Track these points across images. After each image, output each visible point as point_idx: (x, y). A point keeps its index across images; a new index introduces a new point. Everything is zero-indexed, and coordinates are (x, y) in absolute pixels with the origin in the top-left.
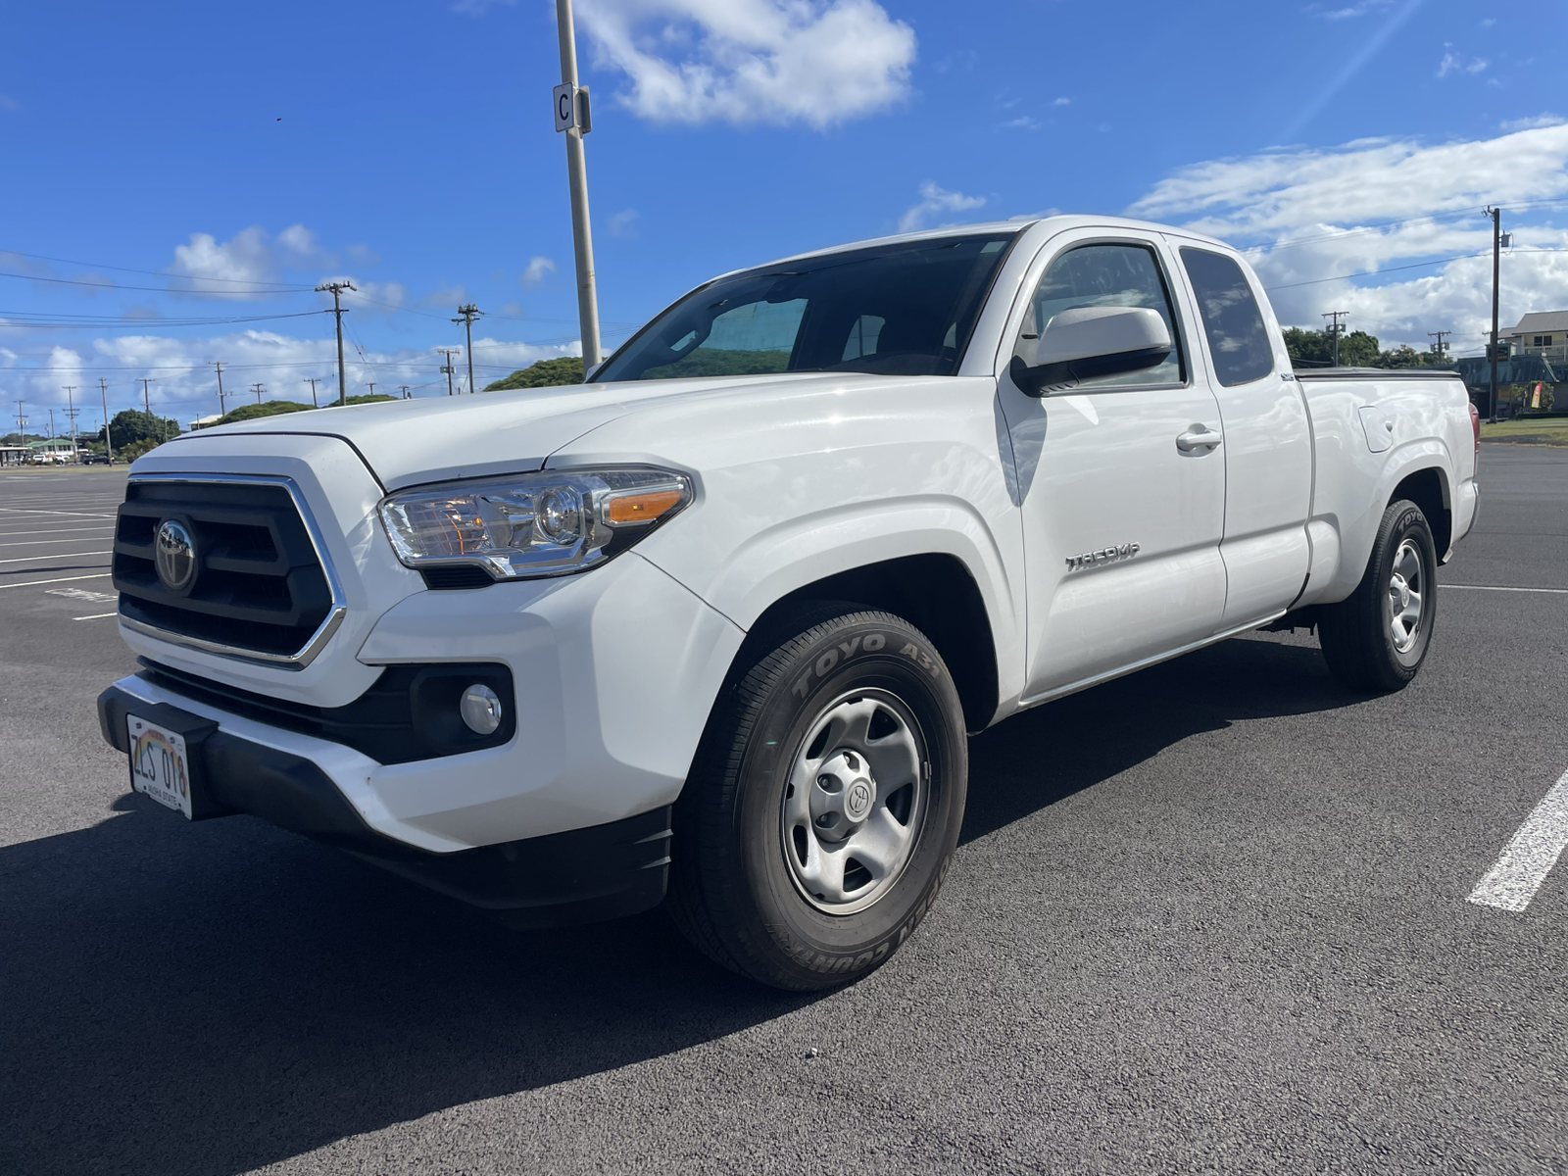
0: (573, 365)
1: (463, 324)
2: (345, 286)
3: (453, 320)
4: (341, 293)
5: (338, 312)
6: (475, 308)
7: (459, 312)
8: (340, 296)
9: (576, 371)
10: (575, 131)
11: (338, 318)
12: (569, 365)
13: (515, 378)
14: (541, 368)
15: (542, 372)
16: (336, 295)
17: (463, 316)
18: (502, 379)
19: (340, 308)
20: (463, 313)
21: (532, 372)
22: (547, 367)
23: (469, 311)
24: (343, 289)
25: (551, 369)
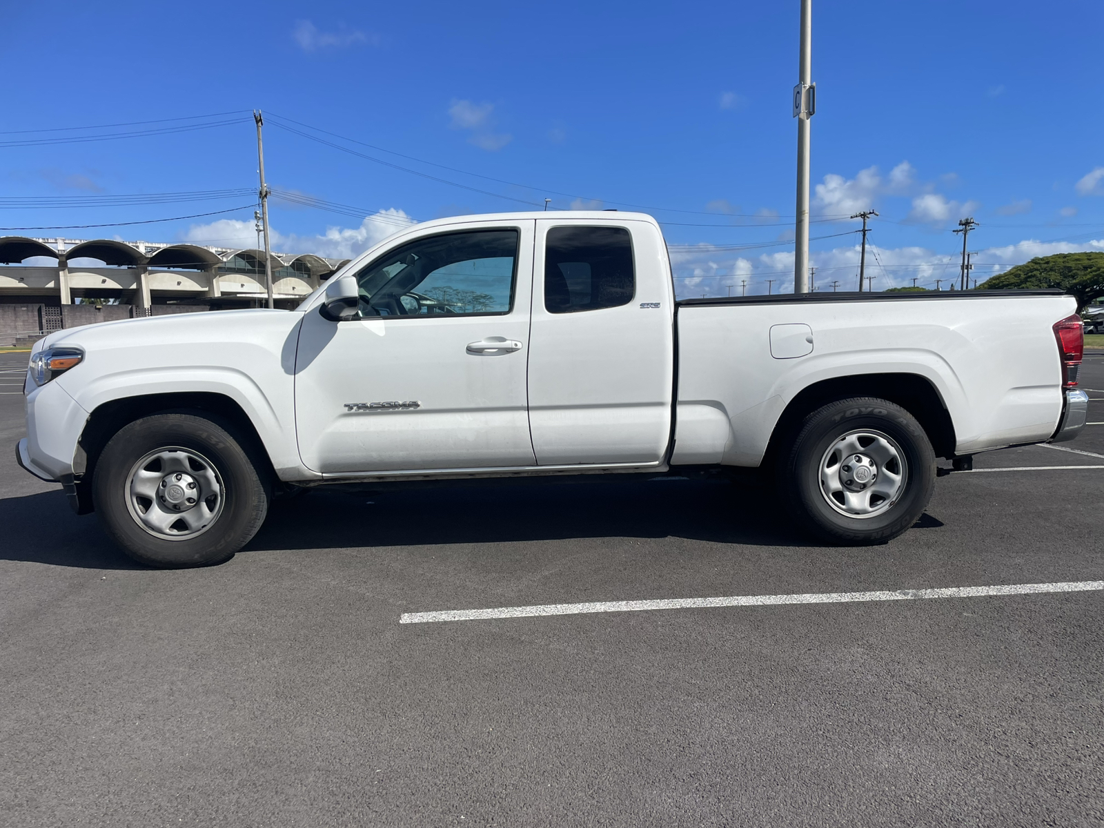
0: (1065, 259)
1: (960, 233)
2: (870, 213)
3: (954, 231)
4: (868, 218)
5: (864, 231)
6: (972, 221)
7: (960, 224)
8: (867, 220)
9: (1067, 265)
10: (803, 115)
11: (864, 235)
12: (1062, 260)
13: (1012, 272)
14: (1036, 263)
15: (1036, 266)
16: (864, 220)
17: (962, 227)
18: (1002, 273)
19: (866, 229)
20: (963, 225)
21: (1028, 267)
22: (1041, 262)
23: (967, 223)
24: (868, 216)
25: (1045, 263)
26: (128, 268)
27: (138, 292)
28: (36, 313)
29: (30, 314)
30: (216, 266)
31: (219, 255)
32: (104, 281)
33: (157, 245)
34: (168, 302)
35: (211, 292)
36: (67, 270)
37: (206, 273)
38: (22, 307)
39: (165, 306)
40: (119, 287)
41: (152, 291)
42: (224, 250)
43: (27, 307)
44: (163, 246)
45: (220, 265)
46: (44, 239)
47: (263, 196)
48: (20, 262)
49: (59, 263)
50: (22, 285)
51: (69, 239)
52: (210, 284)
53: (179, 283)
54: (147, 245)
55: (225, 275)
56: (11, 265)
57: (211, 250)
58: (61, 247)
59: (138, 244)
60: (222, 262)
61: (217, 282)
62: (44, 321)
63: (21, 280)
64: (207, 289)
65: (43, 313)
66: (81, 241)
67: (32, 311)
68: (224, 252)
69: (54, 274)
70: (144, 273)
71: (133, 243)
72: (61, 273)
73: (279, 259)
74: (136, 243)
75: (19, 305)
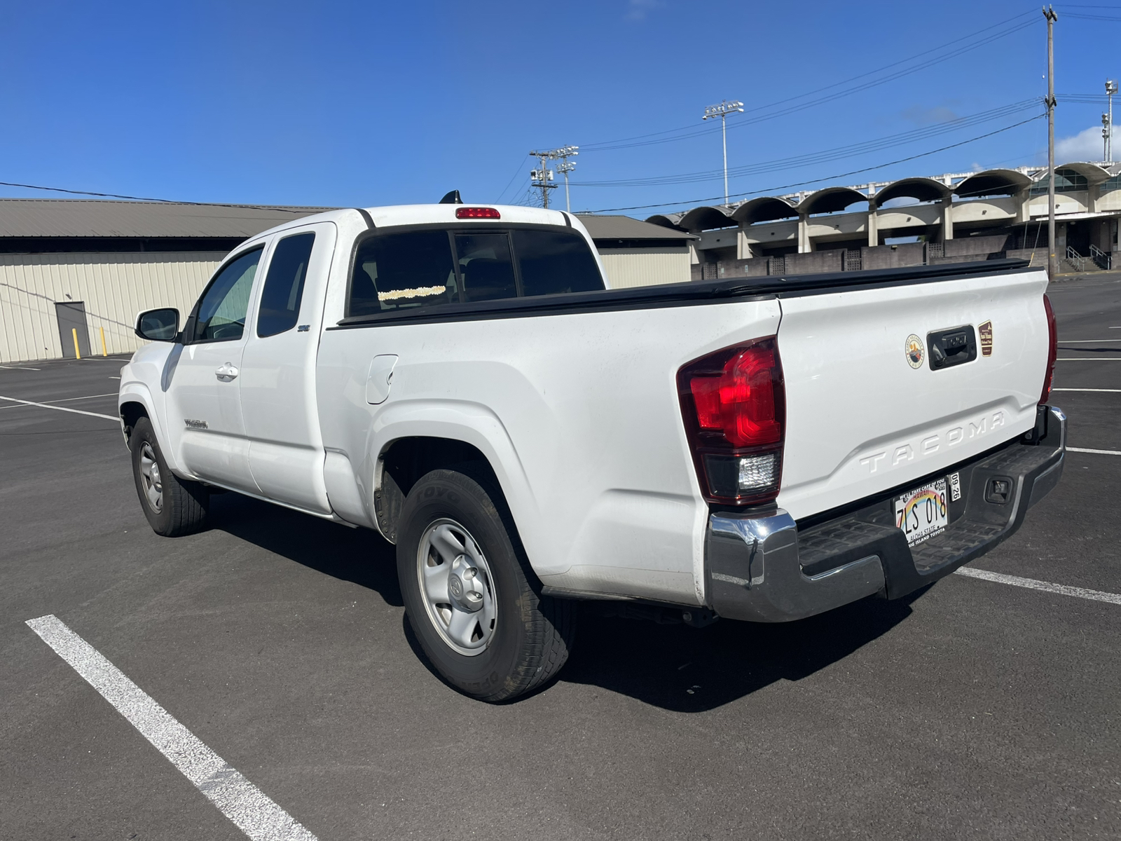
26: (936, 203)
27: (941, 227)
28: (840, 258)
29: (835, 258)
30: (1027, 188)
31: (1031, 176)
32: (909, 220)
33: (964, 175)
34: (971, 234)
35: (1019, 218)
36: (875, 213)
37: (1016, 198)
38: (828, 253)
39: (968, 239)
40: (923, 223)
41: (955, 224)
42: (1038, 169)
43: (832, 252)
44: (970, 175)
45: (1031, 186)
46: (857, 186)
47: (1051, 103)
48: (843, 210)
49: (870, 207)
50: (838, 232)
51: (879, 183)
52: (1018, 209)
53: (984, 213)
54: (953, 176)
55: (1037, 196)
56: (834, 213)
57: (1023, 172)
58: (872, 192)
59: (944, 177)
60: (1034, 183)
61: (1027, 206)
62: (846, 264)
63: (837, 227)
64: (1015, 215)
65: (846, 257)
66: (890, 182)
67: (837, 256)
68: (1038, 171)
69: (864, 218)
70: (948, 206)
71: (939, 176)
72: (870, 216)
73: (1105, 170)
74: (943, 176)
75: (826, 251)
